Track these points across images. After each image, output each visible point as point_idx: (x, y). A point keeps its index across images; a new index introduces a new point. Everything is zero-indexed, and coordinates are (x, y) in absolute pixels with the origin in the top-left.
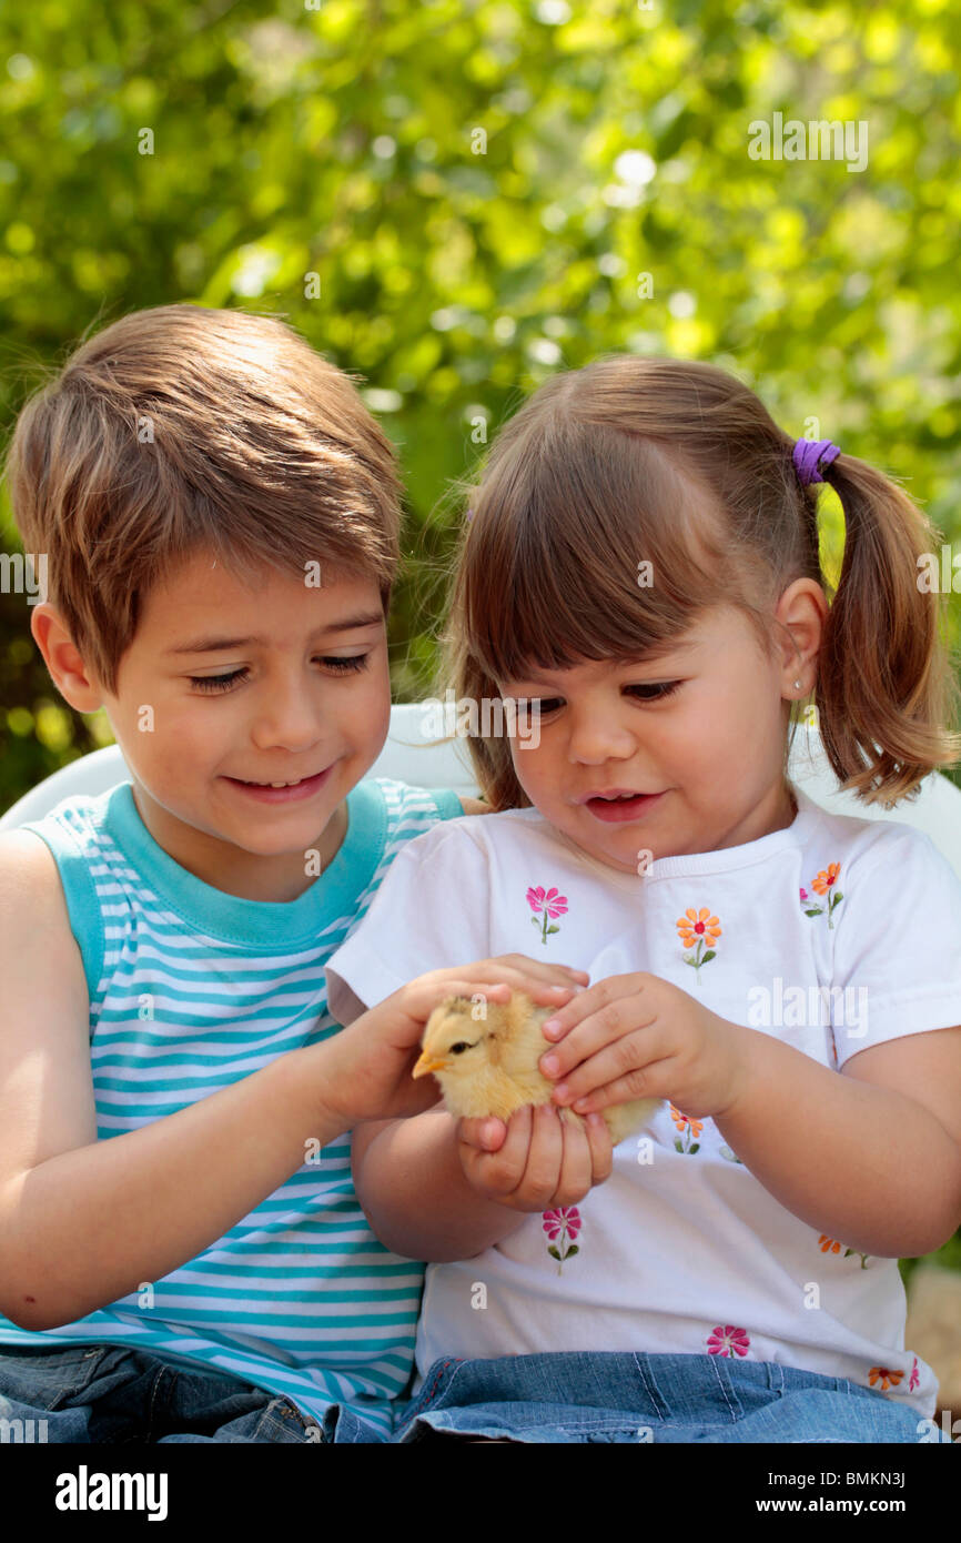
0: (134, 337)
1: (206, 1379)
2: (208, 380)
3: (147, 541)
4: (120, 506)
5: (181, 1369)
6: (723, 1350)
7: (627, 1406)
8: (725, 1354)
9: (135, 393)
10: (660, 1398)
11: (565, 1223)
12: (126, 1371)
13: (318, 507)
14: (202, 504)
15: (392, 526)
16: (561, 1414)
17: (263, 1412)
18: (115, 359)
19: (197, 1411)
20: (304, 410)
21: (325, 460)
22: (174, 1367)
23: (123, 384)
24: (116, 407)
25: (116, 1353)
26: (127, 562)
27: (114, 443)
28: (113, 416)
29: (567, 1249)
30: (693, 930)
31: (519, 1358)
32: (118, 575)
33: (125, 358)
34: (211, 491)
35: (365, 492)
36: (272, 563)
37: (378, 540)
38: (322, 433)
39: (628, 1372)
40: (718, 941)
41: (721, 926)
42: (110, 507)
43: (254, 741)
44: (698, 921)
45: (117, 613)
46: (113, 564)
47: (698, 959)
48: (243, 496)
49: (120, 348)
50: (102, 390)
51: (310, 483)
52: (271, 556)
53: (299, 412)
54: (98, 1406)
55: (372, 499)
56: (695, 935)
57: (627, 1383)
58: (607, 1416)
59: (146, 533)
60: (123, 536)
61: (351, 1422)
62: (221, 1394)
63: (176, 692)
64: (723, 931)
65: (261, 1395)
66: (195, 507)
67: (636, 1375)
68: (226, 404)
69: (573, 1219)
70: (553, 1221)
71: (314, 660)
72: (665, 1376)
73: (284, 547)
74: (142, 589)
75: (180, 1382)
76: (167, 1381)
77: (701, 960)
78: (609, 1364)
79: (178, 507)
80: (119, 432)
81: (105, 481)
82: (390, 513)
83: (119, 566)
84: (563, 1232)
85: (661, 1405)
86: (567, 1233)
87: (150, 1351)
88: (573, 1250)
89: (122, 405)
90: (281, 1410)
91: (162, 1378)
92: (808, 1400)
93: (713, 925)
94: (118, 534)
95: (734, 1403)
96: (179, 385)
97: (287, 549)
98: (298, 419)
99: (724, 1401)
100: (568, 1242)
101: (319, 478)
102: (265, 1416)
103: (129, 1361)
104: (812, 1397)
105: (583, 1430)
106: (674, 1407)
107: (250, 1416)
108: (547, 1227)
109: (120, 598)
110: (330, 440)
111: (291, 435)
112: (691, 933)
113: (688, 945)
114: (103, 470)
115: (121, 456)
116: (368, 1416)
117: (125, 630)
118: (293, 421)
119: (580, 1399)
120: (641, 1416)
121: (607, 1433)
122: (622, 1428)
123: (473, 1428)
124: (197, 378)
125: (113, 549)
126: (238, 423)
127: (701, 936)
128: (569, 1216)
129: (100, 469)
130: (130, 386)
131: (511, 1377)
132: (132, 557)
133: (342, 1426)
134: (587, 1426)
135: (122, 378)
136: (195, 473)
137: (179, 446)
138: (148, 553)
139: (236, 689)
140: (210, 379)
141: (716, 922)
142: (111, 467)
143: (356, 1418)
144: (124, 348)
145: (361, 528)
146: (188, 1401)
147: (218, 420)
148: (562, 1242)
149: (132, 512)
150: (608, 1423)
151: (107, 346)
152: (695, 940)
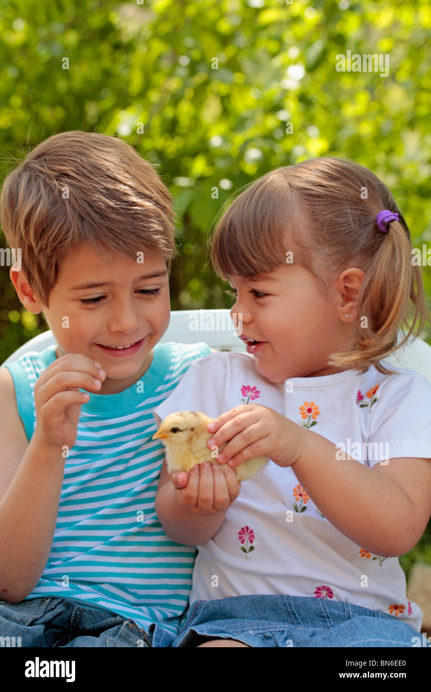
0: (55, 148)
1: (96, 611)
2: (89, 169)
3: (61, 242)
4: (49, 225)
5: (84, 607)
6: (322, 596)
7: (281, 619)
8: (324, 597)
9: (56, 174)
10: (295, 615)
11: (248, 536)
12: (60, 609)
13: (138, 227)
14: (86, 225)
15: (171, 234)
16: (251, 623)
17: (121, 626)
18: (47, 157)
19: (92, 626)
20: (132, 182)
21: (142, 206)
22: (81, 607)
23: (51, 170)
24: (48, 180)
25: (55, 600)
26: (53, 251)
27: (47, 197)
28: (46, 185)
29: (249, 547)
30: (306, 411)
31: (233, 598)
32: (48, 256)
33: (52, 158)
34: (90, 220)
35: (159, 219)
36: (118, 252)
37: (164, 241)
38: (140, 193)
39: (281, 603)
40: (318, 417)
41: (320, 410)
42: (45, 226)
43: (109, 328)
44: (309, 407)
45: (48, 273)
46: (47, 251)
47: (309, 424)
48: (105, 222)
49: (49, 152)
50: (41, 172)
51: (134, 216)
52: (117, 249)
53: (129, 183)
54: (48, 625)
55: (162, 223)
56: (307, 414)
57: (281, 608)
58: (271, 624)
59: (61, 238)
60: (50, 239)
61: (160, 631)
62: (102, 618)
63: (75, 306)
64: (321, 412)
65: (121, 618)
66: (83, 227)
67: (285, 605)
68: (97, 179)
69: (251, 534)
70: (242, 536)
71: (136, 292)
72: (297, 605)
73: (122, 245)
74: (59, 263)
75: (84, 613)
76: (78, 612)
77: (310, 425)
78: (273, 600)
79: (76, 226)
80: (49, 192)
81: (43, 214)
82: (170, 228)
83: (49, 252)
84: (247, 540)
85: (296, 618)
86: (249, 541)
87: (71, 599)
88: (252, 548)
89: (50, 179)
90: (129, 625)
91: (76, 611)
92: (362, 622)
93: (316, 409)
94: (48, 239)
95: (328, 618)
96: (76, 171)
97: (124, 246)
98: (129, 187)
99: (324, 617)
100: (250, 545)
101: (138, 214)
102: (122, 628)
103: (61, 605)
104: (363, 620)
105: (261, 631)
106: (302, 620)
107: (116, 628)
108: (240, 538)
109: (49, 267)
110: (144, 196)
111: (126, 194)
112: (305, 413)
113: (304, 418)
114: (42, 209)
115: (50, 203)
116: (168, 628)
117: (52, 280)
118: (127, 188)
119: (260, 616)
120: (287, 624)
121: (272, 632)
122: (278, 629)
123: (214, 633)
124: (84, 168)
125: (47, 245)
126: (102, 189)
127: (310, 414)
128: (250, 533)
129: (41, 208)
130: (54, 171)
131: (229, 607)
132: (55, 249)
133: (156, 633)
134: (263, 629)
135: (50, 167)
136: (83, 212)
137: (76, 199)
138: (62, 247)
139: (101, 305)
140: (90, 168)
141: (317, 408)
142: (45, 209)
143: (162, 630)
144: (51, 153)
145: (157, 237)
146: (88, 621)
147: (94, 187)
148: (247, 545)
149: (55, 229)
150: (272, 627)
151: (43, 151)
152: (307, 416)
